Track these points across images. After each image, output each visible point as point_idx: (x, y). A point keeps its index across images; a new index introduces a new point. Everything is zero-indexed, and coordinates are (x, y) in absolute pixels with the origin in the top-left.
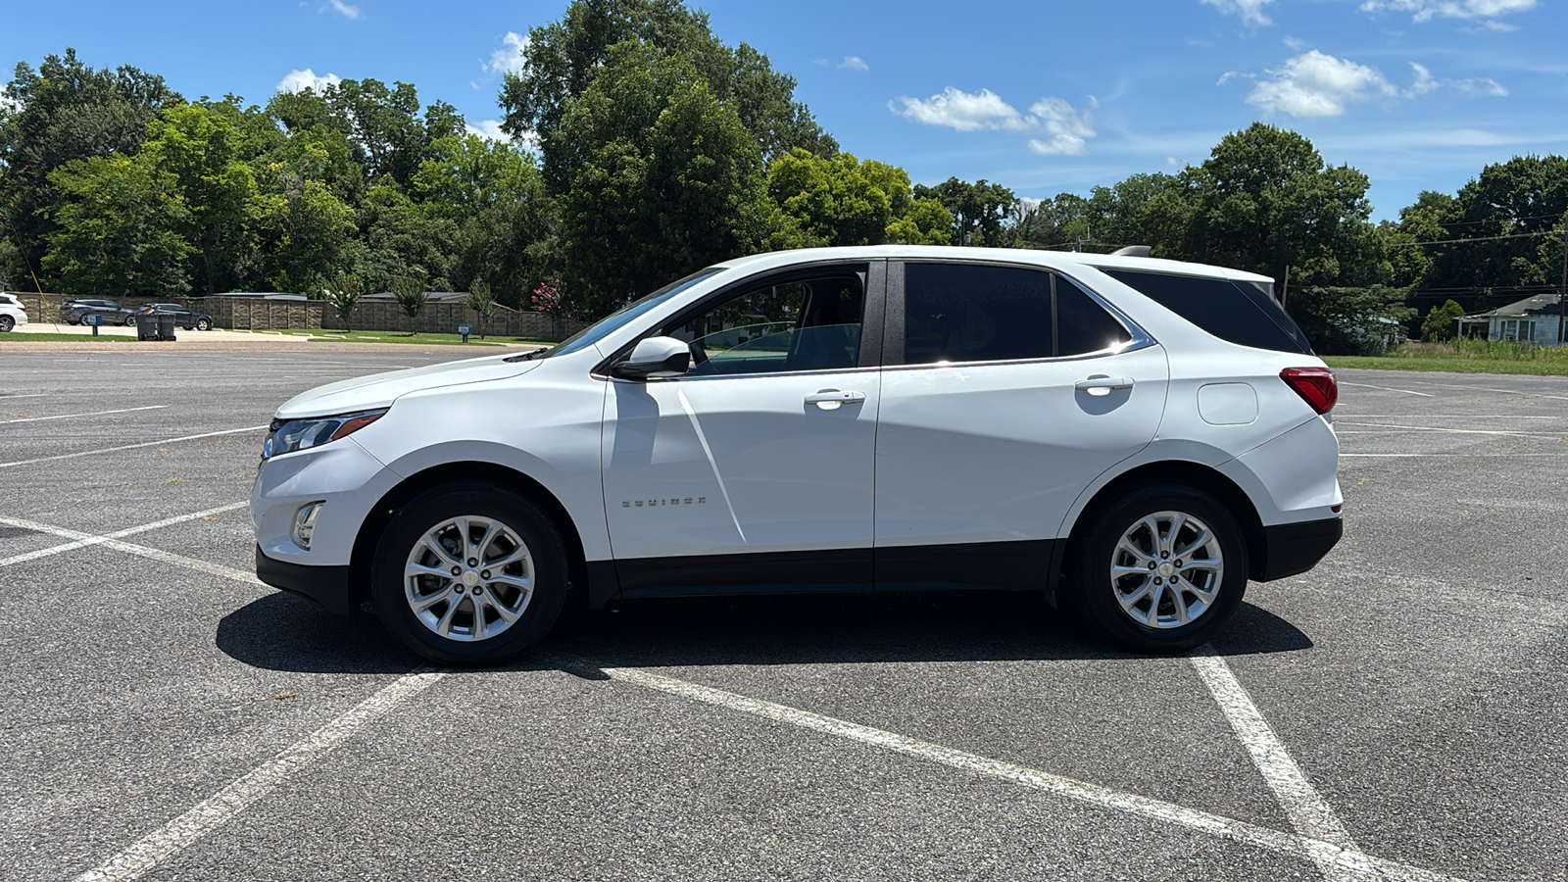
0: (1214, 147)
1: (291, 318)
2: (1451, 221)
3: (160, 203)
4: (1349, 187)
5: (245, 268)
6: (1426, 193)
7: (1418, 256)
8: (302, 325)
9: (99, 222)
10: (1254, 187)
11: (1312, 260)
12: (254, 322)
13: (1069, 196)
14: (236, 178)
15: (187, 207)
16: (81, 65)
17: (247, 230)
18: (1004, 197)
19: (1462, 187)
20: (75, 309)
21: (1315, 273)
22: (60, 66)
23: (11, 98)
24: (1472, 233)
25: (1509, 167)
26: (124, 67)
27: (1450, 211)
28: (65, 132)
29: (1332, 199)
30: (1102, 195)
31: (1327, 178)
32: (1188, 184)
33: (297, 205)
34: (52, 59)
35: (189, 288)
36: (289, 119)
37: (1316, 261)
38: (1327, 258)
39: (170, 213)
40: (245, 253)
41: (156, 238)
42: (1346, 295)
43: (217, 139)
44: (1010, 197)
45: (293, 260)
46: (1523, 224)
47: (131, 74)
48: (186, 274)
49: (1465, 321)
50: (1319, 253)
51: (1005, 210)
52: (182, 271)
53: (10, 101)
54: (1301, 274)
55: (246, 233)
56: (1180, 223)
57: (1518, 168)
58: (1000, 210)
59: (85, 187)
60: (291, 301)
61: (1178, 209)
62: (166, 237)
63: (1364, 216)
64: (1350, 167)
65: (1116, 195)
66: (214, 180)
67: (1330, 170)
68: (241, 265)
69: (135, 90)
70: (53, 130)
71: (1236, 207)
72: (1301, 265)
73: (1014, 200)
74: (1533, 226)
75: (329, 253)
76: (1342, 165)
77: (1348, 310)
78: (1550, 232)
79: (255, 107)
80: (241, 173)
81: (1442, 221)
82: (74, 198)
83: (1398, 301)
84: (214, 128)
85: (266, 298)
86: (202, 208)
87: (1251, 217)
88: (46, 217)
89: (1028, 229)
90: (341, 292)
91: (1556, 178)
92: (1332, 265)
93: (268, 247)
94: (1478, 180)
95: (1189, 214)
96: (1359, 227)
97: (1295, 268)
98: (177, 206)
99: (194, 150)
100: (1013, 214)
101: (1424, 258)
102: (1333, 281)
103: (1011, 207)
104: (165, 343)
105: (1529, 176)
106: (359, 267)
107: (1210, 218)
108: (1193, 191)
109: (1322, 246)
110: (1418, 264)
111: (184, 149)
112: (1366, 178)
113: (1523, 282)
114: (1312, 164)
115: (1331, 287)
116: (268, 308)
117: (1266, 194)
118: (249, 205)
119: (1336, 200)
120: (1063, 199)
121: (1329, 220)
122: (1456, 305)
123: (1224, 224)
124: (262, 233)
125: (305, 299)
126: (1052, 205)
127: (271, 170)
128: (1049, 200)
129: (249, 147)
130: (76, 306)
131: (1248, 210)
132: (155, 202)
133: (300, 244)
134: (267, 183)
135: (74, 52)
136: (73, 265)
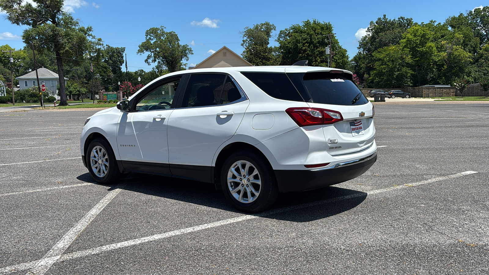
1: (444, 93)
3: (403, 59)
5: (431, 77)
8: (448, 95)
9: (385, 66)
12: (431, 95)
14: (429, 48)
15: (412, 59)
16: (387, 19)
17: (432, 65)
20: (372, 93)
22: (381, 21)
23: (368, 32)
26: (400, 17)
28: (381, 40)
33: (450, 54)
34: (379, 19)
35: (411, 85)
36: (452, 25)
39: (406, 62)
40: (431, 72)
41: (401, 70)
43: (424, 36)
45: (447, 74)
47: (402, 19)
48: (410, 80)
52: (409, 80)
53: (368, 33)
55: (432, 66)
59: (382, 56)
60: (444, 87)
62: (404, 69)
66: (421, 49)
68: (430, 76)
69: (403, 24)
70: (377, 40)
75: (461, 70)
79: (440, 23)
80: (430, 46)
82: (380, 59)
84: (423, 32)
85: (435, 87)
86: (417, 59)
88: (372, 66)
90: (460, 84)
93: (439, 70)
98: (409, 59)
99: (415, 40)
104: (382, 102)
106: (473, 75)
111: (412, 41)
116: (436, 90)
118: (433, 56)
124: (437, 65)
125: (450, 86)
127: (442, 44)
129: (436, 37)
130: (373, 92)
132: (402, 58)
133: (450, 68)
134: (440, 49)
135: (386, 16)
136: (377, 79)
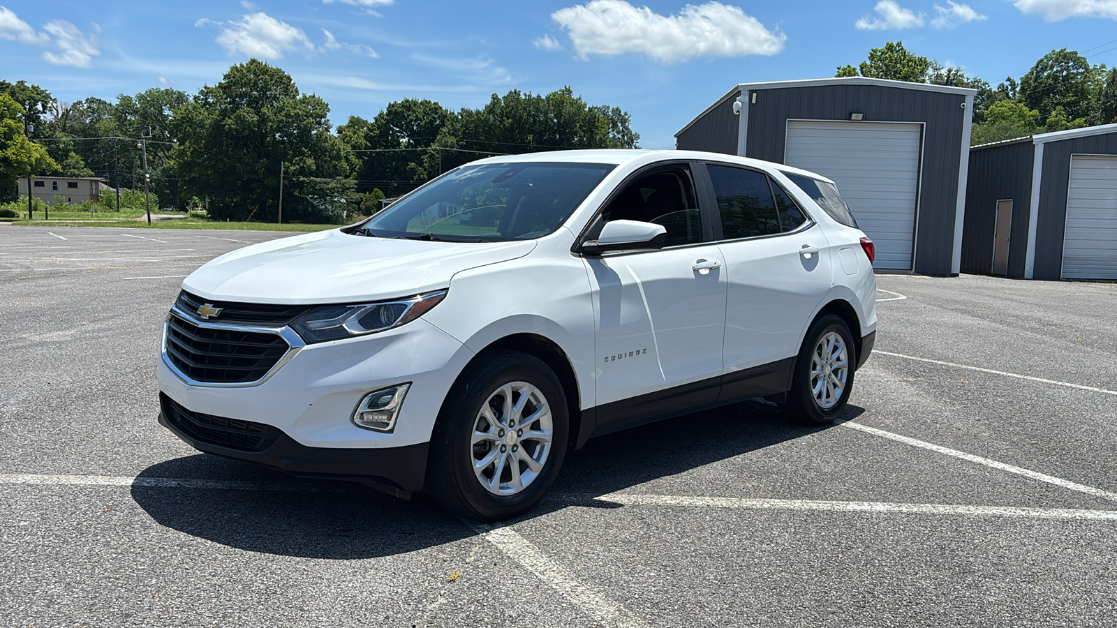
0: (225, 74)
2: (371, 137)
4: (318, 109)
6: (354, 117)
7: (353, 158)
10: (254, 104)
11: (297, 158)
13: (97, 100)
18: (45, 98)
19: (376, 116)
21: (300, 167)
24: (383, 146)
25: (403, 105)
27: (369, 129)
29: (308, 117)
30: (126, 101)
31: (304, 103)
32: (207, 99)
37: (300, 159)
38: (307, 157)
42: (320, 183)
44: (48, 96)
46: (411, 141)
49: (386, 202)
50: (302, 154)
51: (44, 107)
54: (291, 168)
56: (203, 127)
57: (408, 106)
58: (39, 107)
61: (201, 117)
63: (327, 130)
64: (317, 96)
65: (137, 103)
67: (305, 97)
71: (244, 119)
72: (291, 161)
73: (51, 99)
74: (417, 144)
76: (312, 94)
77: (323, 194)
78: (430, 148)
81: (366, 137)
83: (352, 188)
87: (254, 126)
89: (65, 123)
91: (428, 114)
92: (310, 162)
94: (385, 112)
95: (209, 121)
96: (326, 137)
97: (286, 163)
100: (51, 110)
101: (357, 160)
102: (311, 174)
103: (49, 105)
105: (414, 112)
107: (226, 124)
108: (210, 104)
109: (304, 149)
110: (353, 164)
112: (327, 105)
113: (415, 178)
114: (292, 92)
115: (312, 178)
117: (264, 110)
119: (311, 118)
120: (92, 102)
121: (305, 132)
122: (380, 192)
123: (236, 130)
126: (83, 106)
128: (81, 102)
131: (253, 121)
